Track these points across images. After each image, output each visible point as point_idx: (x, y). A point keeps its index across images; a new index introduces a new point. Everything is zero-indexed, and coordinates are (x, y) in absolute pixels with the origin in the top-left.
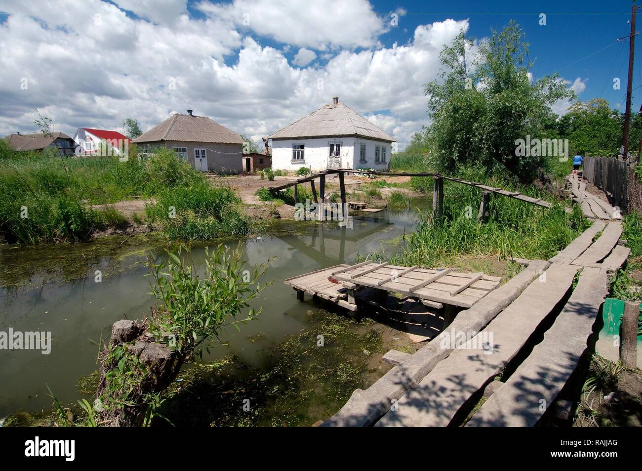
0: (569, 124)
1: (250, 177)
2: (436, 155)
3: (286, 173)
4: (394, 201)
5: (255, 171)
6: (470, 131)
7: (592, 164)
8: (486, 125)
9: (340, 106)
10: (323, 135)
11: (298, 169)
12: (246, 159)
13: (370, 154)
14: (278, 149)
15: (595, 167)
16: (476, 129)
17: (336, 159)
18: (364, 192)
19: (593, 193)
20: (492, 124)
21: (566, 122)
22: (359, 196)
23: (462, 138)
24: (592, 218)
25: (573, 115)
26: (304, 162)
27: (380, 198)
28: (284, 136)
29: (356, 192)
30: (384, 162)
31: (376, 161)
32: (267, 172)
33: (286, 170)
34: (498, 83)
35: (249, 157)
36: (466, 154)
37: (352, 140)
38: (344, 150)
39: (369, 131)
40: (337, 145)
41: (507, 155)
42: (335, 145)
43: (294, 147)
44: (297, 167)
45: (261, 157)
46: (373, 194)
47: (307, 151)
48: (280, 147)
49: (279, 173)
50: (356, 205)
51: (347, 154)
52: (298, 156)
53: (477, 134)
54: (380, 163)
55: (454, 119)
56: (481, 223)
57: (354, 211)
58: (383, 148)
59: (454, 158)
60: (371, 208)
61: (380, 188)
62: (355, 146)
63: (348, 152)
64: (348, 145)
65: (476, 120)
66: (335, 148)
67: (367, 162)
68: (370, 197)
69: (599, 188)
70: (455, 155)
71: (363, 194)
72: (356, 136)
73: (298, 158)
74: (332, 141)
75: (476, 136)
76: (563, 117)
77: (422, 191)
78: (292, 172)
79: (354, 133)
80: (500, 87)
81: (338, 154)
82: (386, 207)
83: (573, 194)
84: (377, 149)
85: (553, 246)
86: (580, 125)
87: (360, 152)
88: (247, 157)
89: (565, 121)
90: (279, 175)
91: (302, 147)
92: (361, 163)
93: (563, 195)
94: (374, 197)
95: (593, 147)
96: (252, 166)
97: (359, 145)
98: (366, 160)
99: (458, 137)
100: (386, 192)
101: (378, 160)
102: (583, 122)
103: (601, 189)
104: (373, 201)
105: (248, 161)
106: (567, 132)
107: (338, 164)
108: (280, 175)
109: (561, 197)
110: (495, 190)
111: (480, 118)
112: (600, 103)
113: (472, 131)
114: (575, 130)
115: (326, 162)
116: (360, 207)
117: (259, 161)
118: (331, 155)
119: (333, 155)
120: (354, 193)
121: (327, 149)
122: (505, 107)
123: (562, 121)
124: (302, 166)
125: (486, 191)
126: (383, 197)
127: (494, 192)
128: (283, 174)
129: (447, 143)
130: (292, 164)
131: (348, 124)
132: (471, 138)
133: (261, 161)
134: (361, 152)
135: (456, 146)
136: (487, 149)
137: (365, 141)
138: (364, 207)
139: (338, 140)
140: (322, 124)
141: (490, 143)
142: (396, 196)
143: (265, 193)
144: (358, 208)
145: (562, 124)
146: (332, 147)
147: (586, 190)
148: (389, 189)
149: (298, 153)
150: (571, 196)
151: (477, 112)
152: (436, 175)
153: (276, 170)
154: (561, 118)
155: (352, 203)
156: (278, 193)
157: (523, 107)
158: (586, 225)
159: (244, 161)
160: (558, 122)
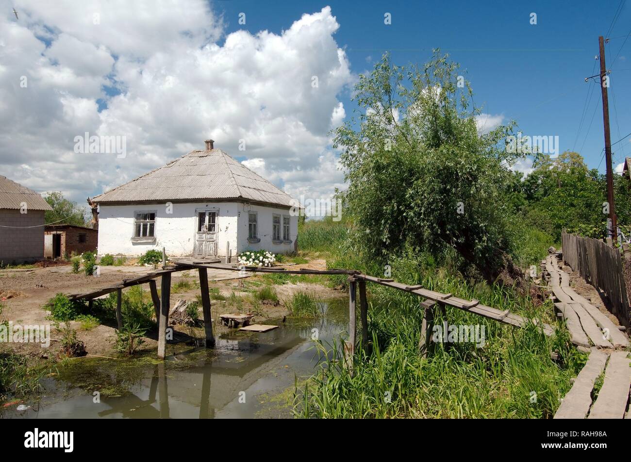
0: (538, 185)
1: (53, 269)
2: (357, 235)
3: (122, 260)
4: (297, 309)
5: (68, 256)
6: (402, 201)
7: (572, 243)
8: (424, 192)
9: (216, 154)
10: (186, 197)
11: (144, 253)
12: (54, 235)
13: (265, 227)
14: (109, 220)
15: (577, 250)
16: (412, 197)
17: (208, 236)
18: (250, 294)
19: (580, 290)
20: (433, 190)
21: (534, 183)
22: (241, 301)
23: (392, 211)
24: (585, 346)
25: (541, 173)
26: (155, 240)
27: (277, 304)
28: (120, 199)
29: (237, 294)
30: (288, 239)
31: (274, 239)
32: (88, 258)
33: (122, 255)
34: (436, 132)
35: (58, 232)
36: (399, 236)
37: (235, 206)
38: (222, 222)
39: (263, 193)
40: (210, 214)
41: (457, 238)
42: (207, 214)
43: (138, 216)
44: (142, 250)
45: (82, 232)
46: (265, 297)
47: (160, 223)
48: (113, 216)
49: (109, 261)
50: (232, 319)
51: (227, 228)
52: (145, 231)
53: (412, 205)
54: (281, 242)
55: (380, 180)
56: (425, 356)
57: (229, 330)
58: (285, 219)
59: (385, 240)
60: (258, 323)
61: (279, 284)
62: (239, 216)
63: (228, 225)
64: (228, 214)
65: (410, 184)
66: (207, 218)
67: (259, 241)
68: (260, 302)
69: (588, 282)
70: (385, 237)
71: (248, 296)
72: (241, 200)
73: (145, 234)
74: (202, 208)
75: (412, 208)
76: (528, 176)
77: (344, 287)
78: (133, 259)
79: (237, 195)
80: (439, 139)
81: (211, 228)
82: (284, 320)
83: (554, 295)
84: (276, 221)
85: (532, 412)
86: (552, 186)
87: (248, 226)
88: (55, 232)
89: (532, 181)
90: (108, 265)
91: (152, 216)
92: (250, 243)
93: (540, 294)
94: (265, 301)
95: (571, 221)
96: (63, 248)
97: (247, 214)
98: (259, 236)
99: (387, 210)
100: (287, 290)
101: (278, 237)
102: (555, 182)
103: (591, 283)
104: (264, 309)
105: (57, 240)
106: (536, 196)
107: (212, 245)
108: (111, 264)
109: (539, 297)
110: (442, 298)
111: (415, 182)
112: (573, 158)
113: (405, 200)
114: (545, 193)
115: (192, 241)
116: (239, 323)
117: (78, 239)
118: (200, 229)
119: (204, 229)
120: (233, 296)
121: (194, 221)
122: (447, 168)
123: (529, 181)
124: (150, 248)
125: (428, 301)
126: (281, 302)
127: (439, 302)
128: (116, 262)
129: (373, 218)
130: (134, 244)
131: (229, 182)
132: (404, 212)
133: (82, 239)
134: (250, 225)
135: (385, 223)
136: (428, 227)
137: (255, 208)
138: (246, 323)
139: (212, 207)
140: (187, 181)
141: (432, 218)
142: (302, 301)
143: (63, 305)
144: (237, 324)
145: (528, 186)
146: (202, 217)
147: (570, 285)
148: (294, 286)
149: (145, 226)
150: (552, 298)
151: (411, 172)
152: (352, 274)
153: (104, 256)
154: (526, 177)
155: (226, 316)
156: (91, 303)
157: (471, 168)
158: (579, 362)
159: (48, 239)
160: (524, 183)
